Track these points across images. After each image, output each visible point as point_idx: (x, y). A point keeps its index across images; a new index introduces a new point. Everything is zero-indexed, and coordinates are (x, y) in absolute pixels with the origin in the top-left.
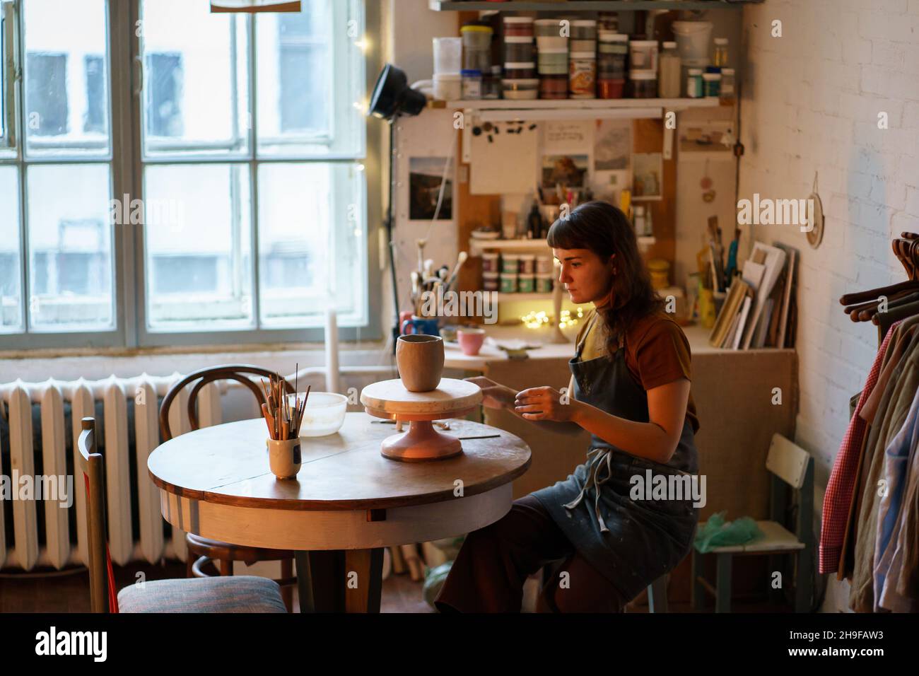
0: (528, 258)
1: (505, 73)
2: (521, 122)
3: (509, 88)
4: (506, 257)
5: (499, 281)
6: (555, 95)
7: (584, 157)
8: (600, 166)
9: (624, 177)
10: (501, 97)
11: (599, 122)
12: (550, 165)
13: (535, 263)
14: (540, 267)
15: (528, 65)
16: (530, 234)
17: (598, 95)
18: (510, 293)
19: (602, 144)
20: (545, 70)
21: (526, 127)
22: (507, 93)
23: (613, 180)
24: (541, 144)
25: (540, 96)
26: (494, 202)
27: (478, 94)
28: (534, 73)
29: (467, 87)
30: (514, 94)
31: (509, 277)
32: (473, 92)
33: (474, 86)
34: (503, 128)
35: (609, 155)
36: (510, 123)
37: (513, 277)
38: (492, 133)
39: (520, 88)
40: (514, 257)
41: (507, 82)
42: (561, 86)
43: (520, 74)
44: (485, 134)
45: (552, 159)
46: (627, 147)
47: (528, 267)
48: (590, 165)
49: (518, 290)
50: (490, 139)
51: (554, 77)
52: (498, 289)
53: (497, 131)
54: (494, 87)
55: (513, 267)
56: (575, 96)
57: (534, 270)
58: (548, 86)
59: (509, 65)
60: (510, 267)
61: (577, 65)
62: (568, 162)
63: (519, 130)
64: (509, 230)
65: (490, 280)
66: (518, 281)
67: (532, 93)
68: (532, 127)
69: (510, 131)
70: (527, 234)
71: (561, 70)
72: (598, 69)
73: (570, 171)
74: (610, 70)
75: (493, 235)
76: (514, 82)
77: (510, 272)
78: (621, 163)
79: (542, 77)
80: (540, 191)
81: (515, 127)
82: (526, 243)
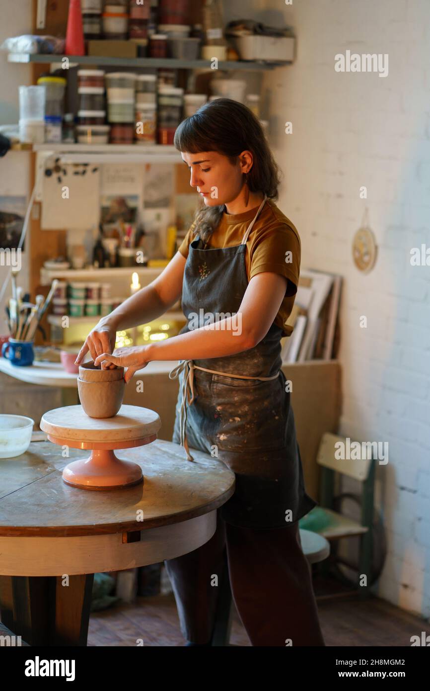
0: (94, 286)
1: (78, 120)
2: (86, 165)
3: (84, 133)
4: (75, 285)
5: (68, 307)
6: (123, 141)
7: (135, 197)
8: (148, 205)
9: (167, 215)
10: (76, 141)
11: (148, 167)
12: (107, 203)
13: (100, 290)
14: (105, 294)
15: (100, 114)
16: (97, 264)
17: (158, 140)
18: (78, 316)
19: (151, 185)
20: (115, 118)
21: (89, 169)
22: (81, 138)
23: (158, 217)
24: (101, 184)
25: (111, 140)
26: (61, 236)
27: (59, 138)
28: (105, 121)
29: (50, 131)
30: (89, 138)
31: (77, 303)
32: (56, 136)
33: (56, 131)
34: (71, 170)
35: (155, 195)
36: (76, 165)
37: (81, 303)
38: (61, 174)
39: (94, 134)
40: (82, 285)
41: (82, 128)
42: (128, 133)
43: (93, 121)
44: (55, 176)
45: (109, 198)
46: (169, 189)
47: (95, 294)
48: (139, 204)
49: (85, 314)
50: (60, 180)
51: (123, 125)
52: (68, 313)
53: (65, 172)
54: (71, 133)
55: (82, 294)
56: (140, 142)
57: (100, 296)
58: (118, 132)
59: (83, 114)
60: (79, 294)
61: (142, 115)
62: (122, 201)
63: (84, 172)
64: (78, 261)
65: (59, 306)
66: (86, 306)
67: (104, 139)
68: (95, 170)
69: (76, 173)
70: (93, 264)
71: (128, 118)
72: (159, 120)
73: (123, 210)
74: (169, 119)
75: (65, 265)
76: (88, 128)
77: (78, 298)
78: (165, 203)
79: (112, 125)
80: (101, 228)
81: (81, 169)
82: (93, 272)
